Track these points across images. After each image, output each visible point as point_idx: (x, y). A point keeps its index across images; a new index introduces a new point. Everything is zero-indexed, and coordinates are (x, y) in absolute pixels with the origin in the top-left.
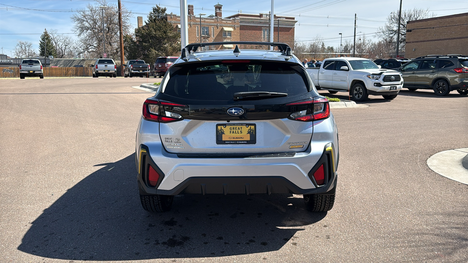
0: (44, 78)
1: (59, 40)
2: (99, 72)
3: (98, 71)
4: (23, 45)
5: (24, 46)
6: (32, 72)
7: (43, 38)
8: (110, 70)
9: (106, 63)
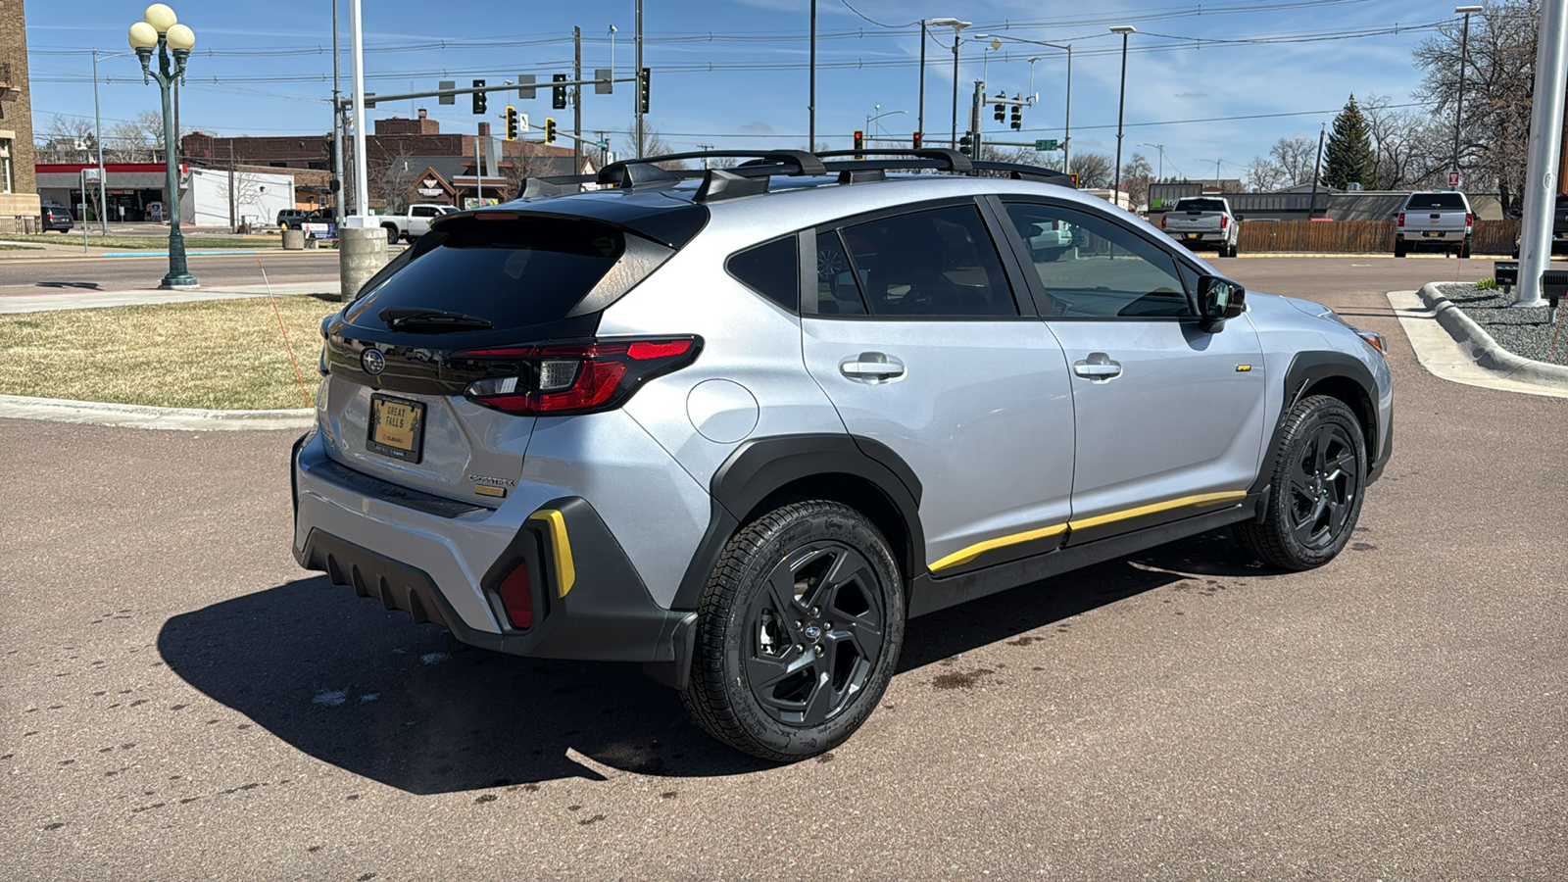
0: (1239, 255)
1: (1391, 130)
2: (1407, 237)
3: (1402, 235)
4: (1289, 149)
5: (1291, 153)
6: (1194, 236)
7: (1340, 126)
8: (1445, 232)
9: (1434, 208)
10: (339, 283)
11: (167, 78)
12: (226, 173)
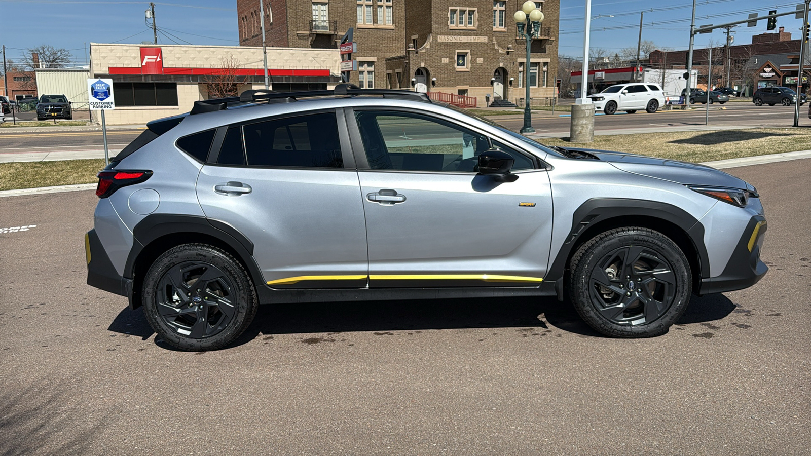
10: (569, 133)
11: (529, 35)
12: (662, 71)
